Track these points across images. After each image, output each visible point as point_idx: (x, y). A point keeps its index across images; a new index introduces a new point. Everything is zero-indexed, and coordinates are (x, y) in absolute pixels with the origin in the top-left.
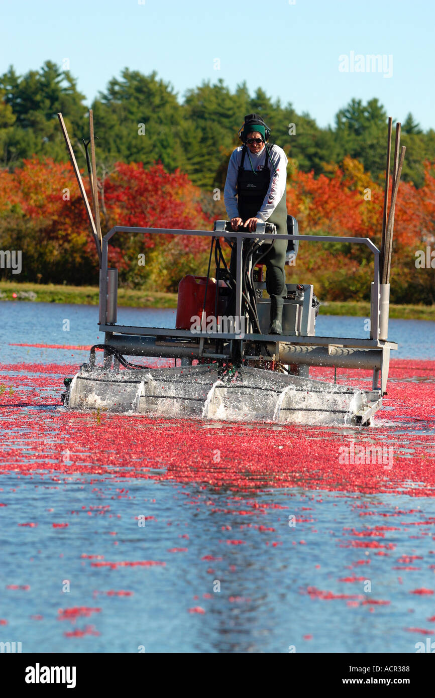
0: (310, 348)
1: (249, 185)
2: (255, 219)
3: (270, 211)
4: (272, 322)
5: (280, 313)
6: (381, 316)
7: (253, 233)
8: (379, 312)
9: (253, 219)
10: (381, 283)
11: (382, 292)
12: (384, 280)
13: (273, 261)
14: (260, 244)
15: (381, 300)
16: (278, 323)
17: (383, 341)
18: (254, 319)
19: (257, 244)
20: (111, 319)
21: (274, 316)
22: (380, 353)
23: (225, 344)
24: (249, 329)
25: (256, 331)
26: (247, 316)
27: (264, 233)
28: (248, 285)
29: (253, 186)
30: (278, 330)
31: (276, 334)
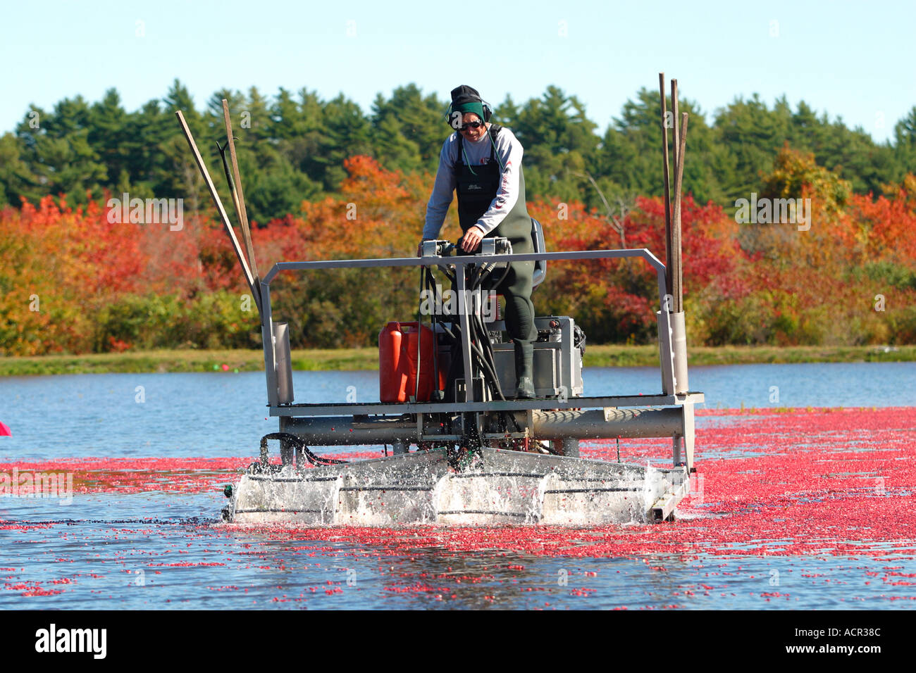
0: (576, 414)
1: (471, 187)
3: (498, 218)
4: (518, 382)
5: (529, 366)
6: (675, 360)
7: (478, 255)
8: (672, 355)
10: (671, 313)
11: (674, 326)
12: (676, 307)
14: (490, 269)
15: (674, 336)
16: (528, 380)
17: (682, 396)
18: (492, 380)
19: (485, 270)
20: (285, 396)
21: (520, 371)
22: (679, 411)
23: (453, 418)
24: (487, 395)
25: (496, 397)
26: (482, 376)
27: (493, 254)
28: (479, 330)
29: (476, 188)
30: (529, 392)
31: (527, 398)
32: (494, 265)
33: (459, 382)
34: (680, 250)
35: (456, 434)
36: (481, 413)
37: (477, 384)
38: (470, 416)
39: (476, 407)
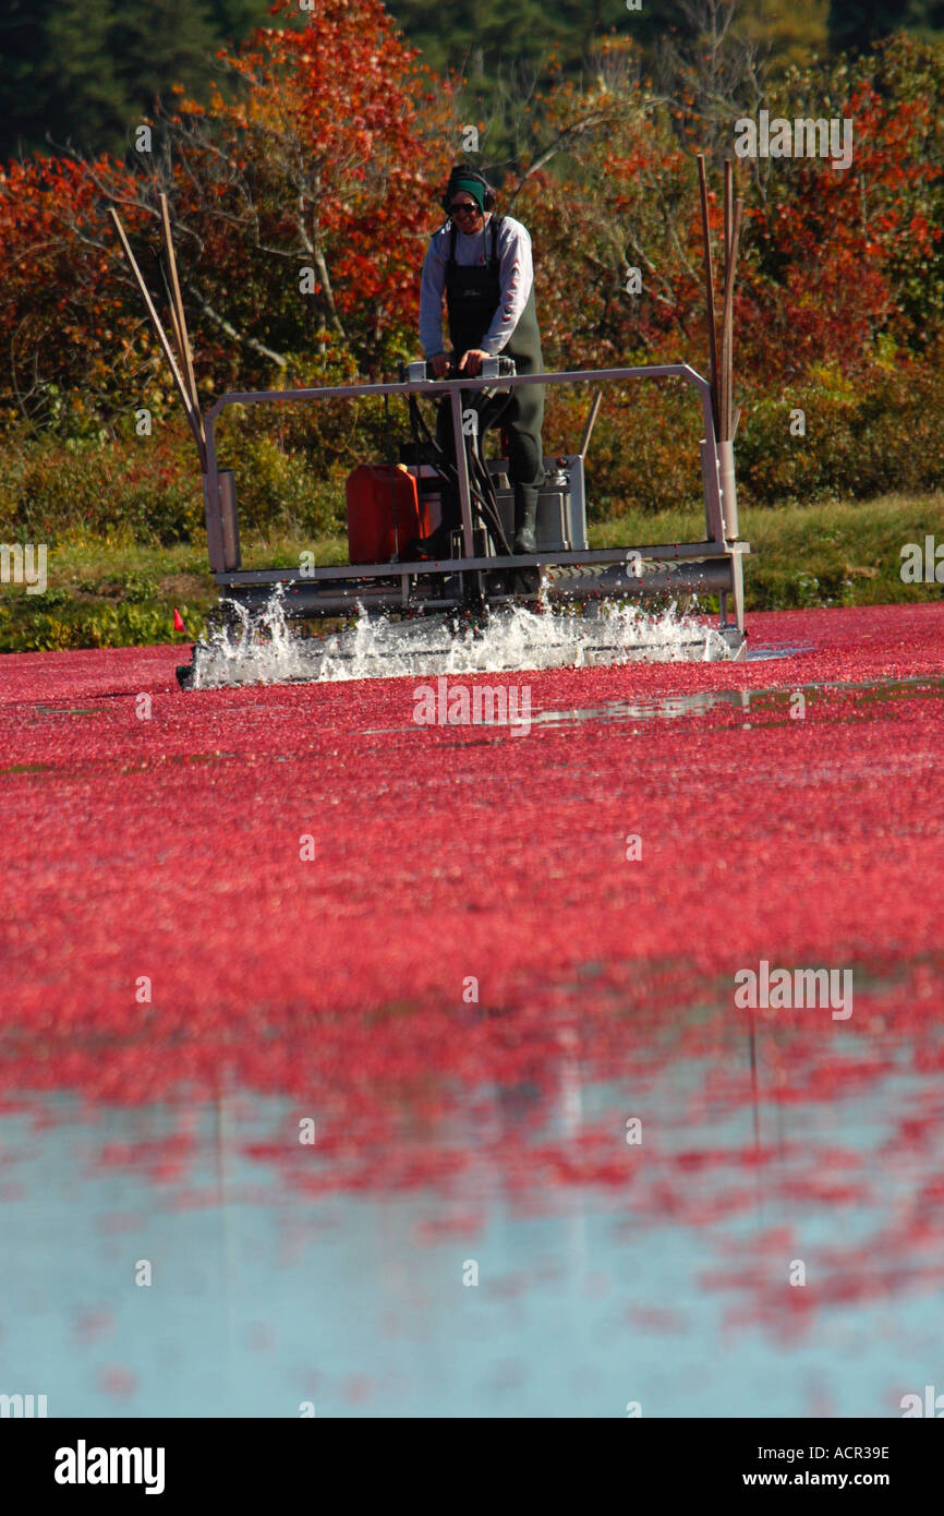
0: (598, 570)
1: (468, 293)
2: (478, 352)
3: (507, 334)
4: (518, 532)
5: (530, 515)
6: (723, 497)
7: (478, 379)
8: (721, 492)
9: (473, 351)
10: (718, 441)
11: (721, 456)
12: (723, 433)
13: (517, 425)
14: (491, 396)
15: (722, 469)
16: (528, 533)
17: (730, 542)
18: (496, 530)
19: (486, 396)
20: (232, 561)
21: (520, 523)
22: (727, 562)
23: (446, 579)
24: (491, 549)
25: (501, 551)
26: (483, 526)
27: (497, 377)
28: (477, 469)
29: (474, 294)
30: (527, 545)
31: (528, 552)
32: (495, 391)
33: (456, 535)
34: (731, 364)
35: (453, 597)
36: (484, 571)
37: (478, 535)
38: (470, 575)
39: (478, 564)
